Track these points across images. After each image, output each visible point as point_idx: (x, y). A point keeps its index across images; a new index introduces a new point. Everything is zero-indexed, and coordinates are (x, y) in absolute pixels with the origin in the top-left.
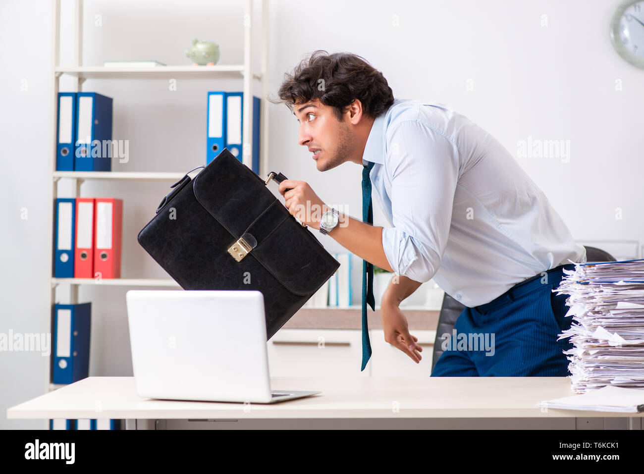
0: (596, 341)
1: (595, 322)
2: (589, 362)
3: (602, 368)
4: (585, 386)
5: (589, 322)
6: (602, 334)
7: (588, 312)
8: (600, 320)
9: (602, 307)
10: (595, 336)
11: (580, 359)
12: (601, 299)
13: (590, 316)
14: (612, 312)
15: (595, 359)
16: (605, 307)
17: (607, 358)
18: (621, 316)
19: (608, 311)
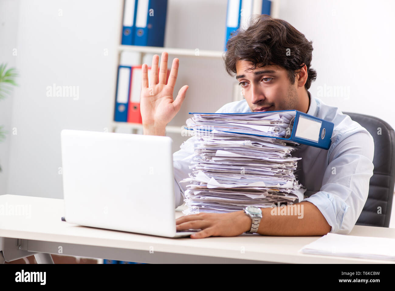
0: (199, 183)
1: (199, 166)
2: (194, 201)
3: (203, 207)
6: (202, 178)
8: (202, 165)
9: (205, 154)
10: (198, 178)
12: (204, 146)
14: (214, 159)
15: (198, 199)
16: (208, 154)
17: (207, 198)
18: (221, 163)
19: (211, 158)
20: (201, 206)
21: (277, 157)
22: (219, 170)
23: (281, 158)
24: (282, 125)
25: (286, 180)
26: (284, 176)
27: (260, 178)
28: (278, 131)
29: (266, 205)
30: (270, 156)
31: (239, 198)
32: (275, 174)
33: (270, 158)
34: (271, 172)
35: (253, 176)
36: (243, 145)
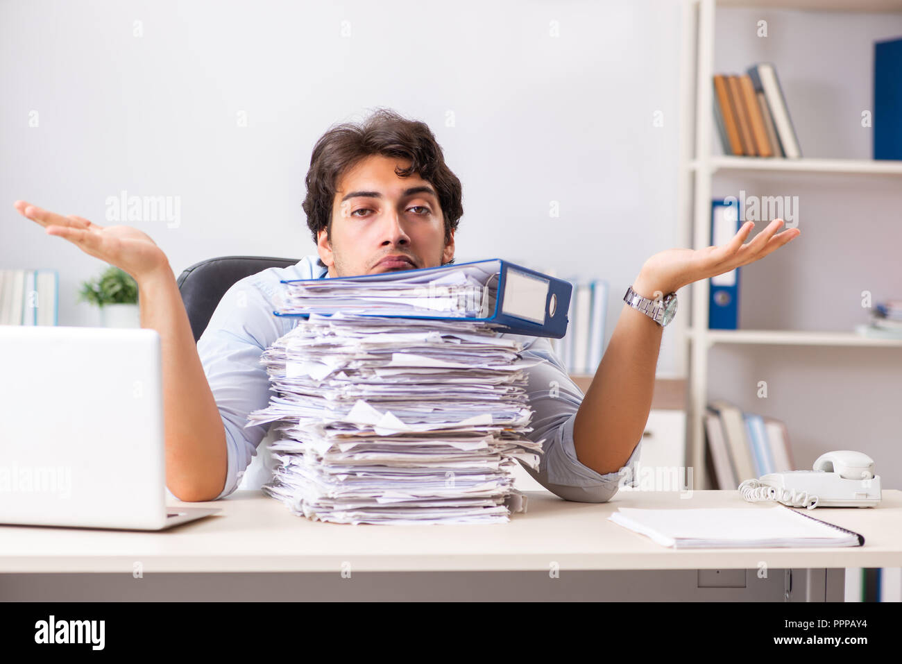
0: (349, 426)
1: (352, 391)
2: (337, 465)
3: (359, 475)
4: (332, 508)
6: (363, 414)
7: (337, 372)
8: (360, 387)
9: (364, 362)
10: (349, 417)
11: (320, 460)
12: (362, 347)
13: (338, 380)
14: (380, 373)
15: (350, 459)
16: (369, 362)
17: (372, 457)
18: (395, 381)
19: (372, 370)
20: (354, 474)
21: (501, 361)
22: (391, 396)
23: (508, 364)
24: (471, 293)
25: (520, 409)
26: (513, 401)
27: (471, 406)
29: (488, 461)
30: (489, 361)
31: (432, 452)
32: (501, 396)
33: (489, 365)
34: (493, 393)
35: (457, 404)
36: (426, 341)
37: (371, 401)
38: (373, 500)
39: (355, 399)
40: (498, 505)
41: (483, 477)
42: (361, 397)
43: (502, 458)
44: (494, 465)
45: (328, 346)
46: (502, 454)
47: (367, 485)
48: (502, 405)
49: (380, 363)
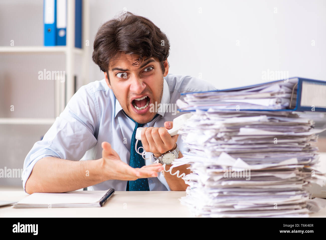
0: (218, 167)
2: (213, 188)
3: (225, 193)
4: (210, 211)
5: (211, 148)
6: (225, 160)
7: (211, 139)
8: (223, 146)
9: (225, 133)
10: (218, 162)
11: (204, 185)
12: (223, 125)
14: (234, 138)
15: (220, 185)
16: (228, 133)
17: (231, 183)
18: (243, 143)
19: (230, 138)
20: (221, 192)
21: (302, 130)
23: (305, 131)
24: (284, 95)
27: (286, 155)
28: (280, 102)
29: (297, 184)
30: (296, 130)
31: (265, 180)
34: (298, 147)
35: (278, 153)
36: (259, 121)
37: (230, 153)
38: (232, 207)
39: (221, 153)
40: (303, 208)
41: (294, 193)
42: (225, 152)
43: (304, 182)
44: (300, 186)
45: (207, 125)
46: (304, 180)
47: (229, 199)
48: (303, 154)
49: (234, 134)
